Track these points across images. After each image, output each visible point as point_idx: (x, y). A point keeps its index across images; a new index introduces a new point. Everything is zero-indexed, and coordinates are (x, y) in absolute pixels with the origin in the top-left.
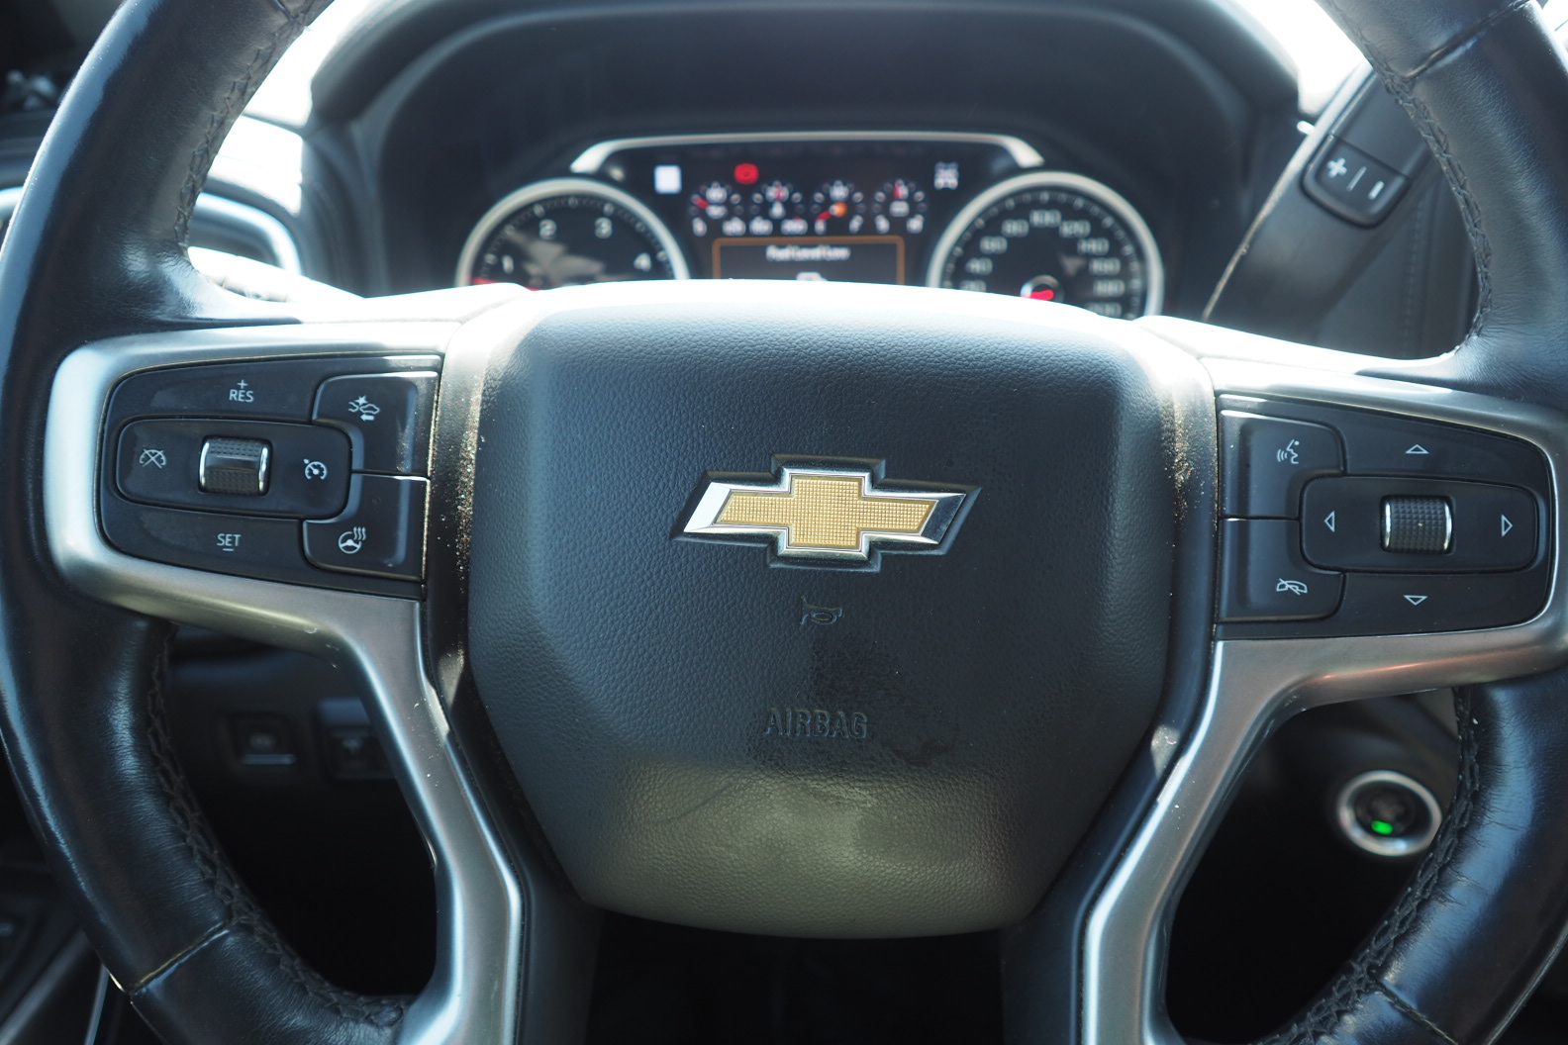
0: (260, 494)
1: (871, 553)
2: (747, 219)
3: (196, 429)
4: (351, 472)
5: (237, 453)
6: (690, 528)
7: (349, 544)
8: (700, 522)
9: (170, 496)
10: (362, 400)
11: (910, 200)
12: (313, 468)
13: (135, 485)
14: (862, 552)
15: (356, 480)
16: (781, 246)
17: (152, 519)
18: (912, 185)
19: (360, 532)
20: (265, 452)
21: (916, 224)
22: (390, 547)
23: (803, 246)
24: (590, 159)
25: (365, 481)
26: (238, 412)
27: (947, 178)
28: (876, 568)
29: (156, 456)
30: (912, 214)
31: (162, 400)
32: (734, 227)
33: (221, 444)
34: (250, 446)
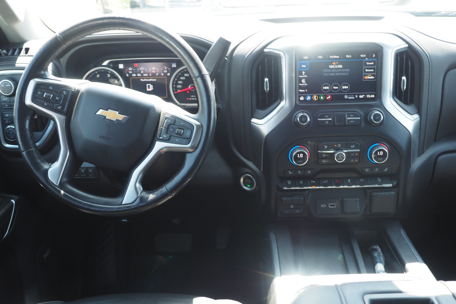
0: (51, 100)
1: (116, 121)
2: (136, 74)
3: (45, 91)
4: (61, 100)
5: (49, 94)
6: (97, 114)
7: (59, 108)
8: (98, 113)
9: (40, 98)
10: (65, 92)
11: (167, 70)
12: (57, 98)
13: (37, 95)
14: (115, 120)
15: (62, 101)
16: (143, 79)
17: (38, 100)
18: (167, 67)
19: (61, 107)
20: (52, 95)
21: (169, 74)
22: (64, 109)
23: (147, 79)
24: (106, 63)
25: (63, 101)
26: (50, 90)
27: (174, 65)
28: (116, 123)
29: (40, 93)
30: (168, 73)
31: (42, 87)
32: (134, 75)
33: (47, 93)
34: (51, 94)
